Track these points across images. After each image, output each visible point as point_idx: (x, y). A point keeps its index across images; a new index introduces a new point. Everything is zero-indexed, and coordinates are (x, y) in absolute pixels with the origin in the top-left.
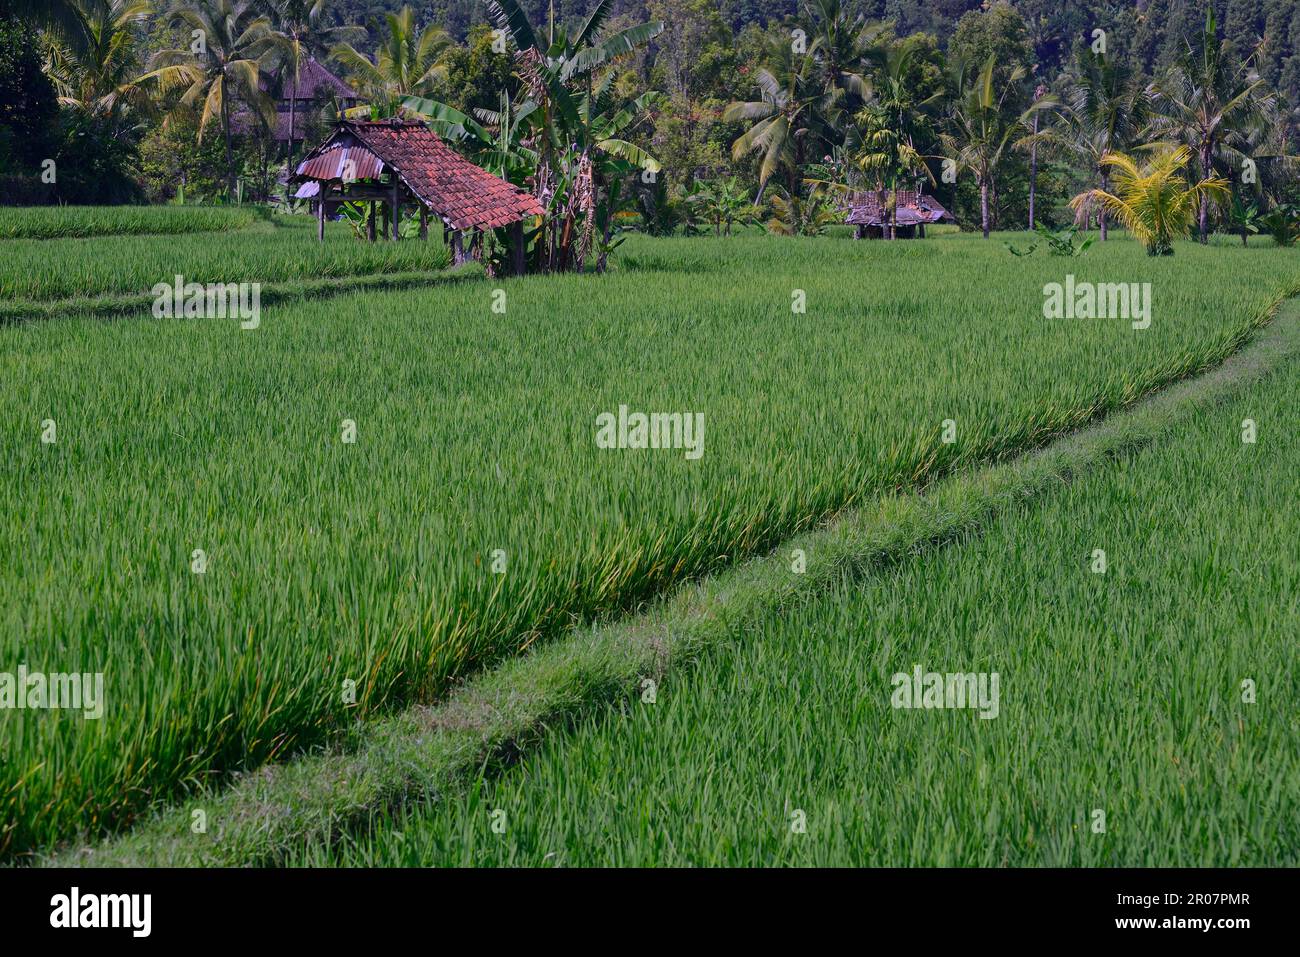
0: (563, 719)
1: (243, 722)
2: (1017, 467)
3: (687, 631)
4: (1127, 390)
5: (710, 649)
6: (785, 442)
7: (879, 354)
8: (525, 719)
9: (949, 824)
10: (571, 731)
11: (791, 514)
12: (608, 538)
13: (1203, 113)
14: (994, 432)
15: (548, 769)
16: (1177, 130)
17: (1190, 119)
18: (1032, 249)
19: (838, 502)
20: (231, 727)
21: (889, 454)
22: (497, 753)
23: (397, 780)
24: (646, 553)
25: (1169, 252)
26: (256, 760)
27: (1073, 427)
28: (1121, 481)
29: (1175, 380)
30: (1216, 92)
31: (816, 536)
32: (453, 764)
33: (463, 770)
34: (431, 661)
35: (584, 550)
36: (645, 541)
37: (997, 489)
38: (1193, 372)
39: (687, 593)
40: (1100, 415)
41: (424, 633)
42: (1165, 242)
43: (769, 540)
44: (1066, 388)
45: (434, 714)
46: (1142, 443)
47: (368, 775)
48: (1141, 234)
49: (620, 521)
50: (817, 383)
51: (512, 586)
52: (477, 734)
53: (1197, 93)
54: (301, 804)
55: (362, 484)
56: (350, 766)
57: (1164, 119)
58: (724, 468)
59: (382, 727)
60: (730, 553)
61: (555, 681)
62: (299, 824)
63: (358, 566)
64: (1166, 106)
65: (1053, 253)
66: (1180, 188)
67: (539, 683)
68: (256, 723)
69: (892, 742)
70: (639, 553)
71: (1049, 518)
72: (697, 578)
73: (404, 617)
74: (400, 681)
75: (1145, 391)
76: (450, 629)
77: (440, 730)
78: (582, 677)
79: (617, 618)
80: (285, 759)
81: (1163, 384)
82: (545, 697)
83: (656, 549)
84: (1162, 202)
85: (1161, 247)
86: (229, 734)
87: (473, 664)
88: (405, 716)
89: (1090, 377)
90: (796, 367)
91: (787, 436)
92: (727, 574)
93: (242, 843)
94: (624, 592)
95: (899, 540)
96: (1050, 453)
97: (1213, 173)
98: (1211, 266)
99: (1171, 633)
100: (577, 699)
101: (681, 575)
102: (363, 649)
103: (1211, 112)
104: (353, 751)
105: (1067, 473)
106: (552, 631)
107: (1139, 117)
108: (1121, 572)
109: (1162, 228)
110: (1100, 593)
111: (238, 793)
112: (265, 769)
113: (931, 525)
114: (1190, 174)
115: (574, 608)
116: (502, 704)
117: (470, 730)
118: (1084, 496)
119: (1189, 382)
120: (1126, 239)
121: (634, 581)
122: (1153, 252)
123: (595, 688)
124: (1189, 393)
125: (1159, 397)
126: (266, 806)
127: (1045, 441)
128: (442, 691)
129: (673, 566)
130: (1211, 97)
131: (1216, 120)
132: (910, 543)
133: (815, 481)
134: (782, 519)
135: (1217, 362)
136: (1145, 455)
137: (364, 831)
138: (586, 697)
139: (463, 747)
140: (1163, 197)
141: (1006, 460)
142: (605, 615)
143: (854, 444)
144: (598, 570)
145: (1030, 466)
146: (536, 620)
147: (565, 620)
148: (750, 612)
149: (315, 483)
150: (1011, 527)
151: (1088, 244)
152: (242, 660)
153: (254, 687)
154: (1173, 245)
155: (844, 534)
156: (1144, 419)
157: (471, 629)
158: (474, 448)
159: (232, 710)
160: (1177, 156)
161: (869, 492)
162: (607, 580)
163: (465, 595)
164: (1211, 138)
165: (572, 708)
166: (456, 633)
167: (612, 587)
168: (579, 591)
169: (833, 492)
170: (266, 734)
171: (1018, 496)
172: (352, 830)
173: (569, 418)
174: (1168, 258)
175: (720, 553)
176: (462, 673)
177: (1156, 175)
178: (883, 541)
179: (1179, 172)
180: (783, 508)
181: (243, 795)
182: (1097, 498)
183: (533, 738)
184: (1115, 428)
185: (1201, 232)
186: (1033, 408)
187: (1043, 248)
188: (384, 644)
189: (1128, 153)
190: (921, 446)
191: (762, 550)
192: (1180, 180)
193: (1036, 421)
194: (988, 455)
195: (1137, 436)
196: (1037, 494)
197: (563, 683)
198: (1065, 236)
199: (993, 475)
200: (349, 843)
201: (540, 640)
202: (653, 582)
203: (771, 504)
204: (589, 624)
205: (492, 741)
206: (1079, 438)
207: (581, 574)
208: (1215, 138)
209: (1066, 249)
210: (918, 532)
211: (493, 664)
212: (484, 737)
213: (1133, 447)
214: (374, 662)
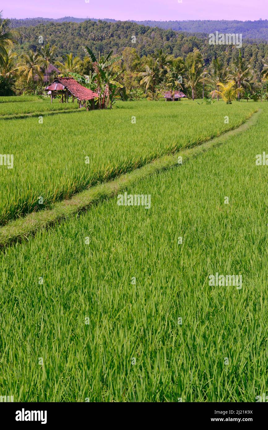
0: (95, 203)
1: (28, 204)
2: (194, 149)
3: (122, 184)
4: (218, 133)
5: (127, 189)
6: (144, 145)
7: (167, 126)
8: (87, 203)
9: (172, 223)
10: (97, 205)
11: (145, 160)
12: (106, 165)
13: (239, 74)
14: (189, 142)
15: (91, 213)
16: (233, 77)
17: (236, 75)
18: (202, 103)
19: (155, 157)
20: (26, 204)
21: (167, 147)
22: (81, 210)
23: (60, 215)
24: (114, 168)
25: (231, 103)
26: (31, 211)
27: (206, 141)
28: (215, 152)
29: (229, 131)
30: (242, 69)
31: (150, 164)
32: (72, 212)
33: (74, 213)
34: (68, 191)
35: (101, 168)
36: (114, 166)
37: (189, 154)
38: (233, 129)
39: (122, 176)
40: (212, 138)
41: (67, 185)
42: (230, 101)
43: (140, 166)
44: (205, 133)
45: (68, 201)
46: (220, 144)
47: (54, 214)
48: (225, 100)
49: (109, 162)
50: (153, 132)
51: (85, 175)
52: (77, 206)
53: (237, 69)
54: (40, 220)
55: (56, 155)
56: (50, 212)
57: (231, 75)
58: (131, 150)
59: (58, 204)
60: (132, 168)
61: (94, 195)
62: (39, 224)
63: (53, 172)
64: (231, 72)
65: (207, 104)
66: (234, 90)
67: (90, 195)
68: (31, 204)
69: (162, 207)
70: (112, 168)
71: (200, 160)
72: (125, 173)
73: (62, 182)
74: (62, 195)
75: (222, 133)
76: (72, 184)
77: (69, 205)
78: (99, 194)
79: (107, 182)
80: (37, 211)
81: (226, 131)
82: (91, 198)
83: (116, 168)
84: (229, 93)
85: (229, 102)
86: (25, 206)
87: (77, 191)
88: (62, 202)
89: (210, 130)
90: (149, 129)
91: (145, 144)
92: (131, 172)
93: (27, 228)
94: (109, 176)
95: (168, 165)
96: (201, 146)
97: (241, 86)
98: (239, 106)
99: (222, 183)
100: (98, 198)
101: (121, 173)
102: (53, 189)
103: (240, 73)
104: (51, 209)
105: (204, 150)
106: (94, 184)
107: (225, 75)
108: (213, 171)
109: (229, 98)
110: (208, 175)
111: (27, 218)
112: (33, 213)
113: (175, 162)
114: (236, 86)
115: (98, 180)
116: (82, 199)
117: (76, 205)
118: (207, 155)
119: (231, 131)
120: (223, 101)
121: (111, 174)
122: (228, 103)
123: (102, 196)
124: (231, 133)
125: (224, 135)
126: (33, 220)
127: (200, 144)
128: (70, 197)
129: (120, 171)
130: (240, 70)
131: (242, 75)
132: (171, 165)
133: (151, 153)
134: (143, 161)
135: (238, 127)
136: (221, 147)
137: (53, 225)
138: (100, 198)
139: (74, 209)
140: (230, 92)
141: (192, 148)
142: (105, 181)
143: (159, 145)
144: (104, 172)
145: (197, 149)
146: (90, 182)
147: (96, 182)
148: (136, 180)
149: (46, 155)
150: (192, 162)
151: (214, 102)
152: (28, 191)
153: (30, 197)
154: (232, 102)
155: (157, 164)
156: (222, 139)
157: (76, 184)
158: (80, 146)
159: (26, 201)
160: (232, 83)
161: (162, 155)
162: (105, 174)
163: (75, 177)
164: (240, 79)
165: (97, 200)
166: (73, 185)
167: (107, 175)
168: (100, 176)
169: (154, 155)
170: (33, 206)
171: (194, 156)
172: (50, 225)
173: (100, 141)
174: (231, 105)
175: (130, 168)
176: (74, 193)
177: (228, 87)
178: (164, 165)
179: (233, 86)
180: (144, 158)
181: (28, 218)
182: (210, 155)
183: (89, 206)
184: (215, 141)
185: (238, 99)
186: (198, 137)
187: (205, 103)
188: (58, 188)
189: (223, 83)
190: (174, 145)
191: (139, 167)
192: (233, 88)
193: (198, 140)
194: (188, 147)
195: (220, 143)
196: (198, 155)
197: (95, 195)
198: (209, 100)
199: (188, 151)
200: (50, 228)
201: (91, 187)
202: (116, 174)
203: (141, 158)
204: (102, 183)
205: (80, 207)
206: (207, 143)
207: (100, 172)
208: (241, 79)
209: (210, 103)
210: (172, 163)
211: (81, 191)
212: (79, 206)
213: (219, 145)
214: (56, 191)
